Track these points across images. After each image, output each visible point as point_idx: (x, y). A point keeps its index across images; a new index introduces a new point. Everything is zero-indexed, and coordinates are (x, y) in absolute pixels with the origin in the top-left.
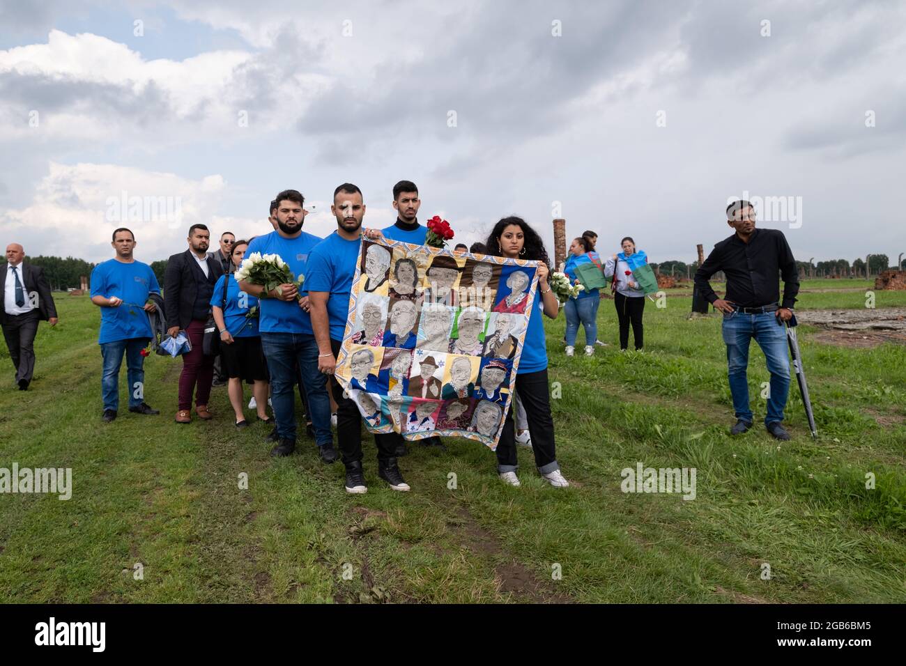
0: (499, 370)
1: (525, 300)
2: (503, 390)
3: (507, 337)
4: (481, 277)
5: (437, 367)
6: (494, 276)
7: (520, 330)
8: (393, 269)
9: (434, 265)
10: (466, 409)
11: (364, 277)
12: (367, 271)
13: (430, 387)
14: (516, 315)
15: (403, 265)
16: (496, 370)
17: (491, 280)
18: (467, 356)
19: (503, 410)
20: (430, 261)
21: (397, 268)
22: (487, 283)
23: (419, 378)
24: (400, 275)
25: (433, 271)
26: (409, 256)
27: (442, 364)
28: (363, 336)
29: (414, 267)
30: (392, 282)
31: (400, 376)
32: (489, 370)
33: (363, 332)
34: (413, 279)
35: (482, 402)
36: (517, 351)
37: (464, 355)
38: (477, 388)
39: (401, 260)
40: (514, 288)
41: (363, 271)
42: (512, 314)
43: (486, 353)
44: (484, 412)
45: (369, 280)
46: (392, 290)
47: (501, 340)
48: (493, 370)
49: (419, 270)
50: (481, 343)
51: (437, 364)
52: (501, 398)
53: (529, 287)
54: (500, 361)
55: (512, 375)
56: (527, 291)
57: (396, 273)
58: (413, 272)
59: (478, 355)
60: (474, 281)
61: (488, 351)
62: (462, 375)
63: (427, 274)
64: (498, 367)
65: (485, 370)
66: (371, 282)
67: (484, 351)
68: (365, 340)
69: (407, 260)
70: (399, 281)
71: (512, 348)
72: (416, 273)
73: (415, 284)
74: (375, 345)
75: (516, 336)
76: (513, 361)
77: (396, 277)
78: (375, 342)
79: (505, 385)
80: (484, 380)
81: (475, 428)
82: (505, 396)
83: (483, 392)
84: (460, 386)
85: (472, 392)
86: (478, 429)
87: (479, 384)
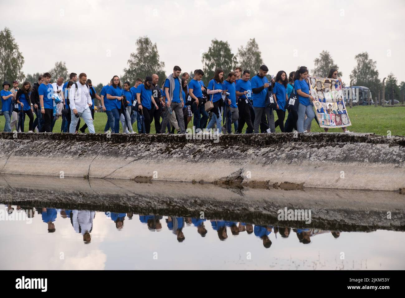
2: (344, 110)
8: (316, 84)
9: (325, 82)
10: (340, 118)
13: (331, 111)
15: (318, 83)
18: (334, 103)
19: (346, 114)
20: (324, 81)
21: (317, 84)
23: (329, 109)
24: (318, 85)
26: (319, 80)
30: (316, 87)
31: (325, 109)
33: (315, 98)
35: (342, 115)
36: (343, 99)
38: (339, 111)
39: (318, 82)
41: (311, 84)
44: (343, 118)
46: (316, 89)
47: (339, 97)
48: (340, 105)
49: (322, 84)
51: (331, 106)
54: (341, 102)
55: (344, 105)
57: (317, 85)
61: (337, 101)
63: (324, 85)
65: (338, 105)
66: (313, 86)
68: (316, 100)
69: (319, 81)
71: (341, 98)
72: (321, 85)
73: (321, 88)
75: (341, 96)
76: (343, 102)
77: (317, 86)
79: (344, 108)
80: (339, 108)
81: (343, 123)
82: (345, 111)
83: (340, 111)
84: (336, 110)
85: (338, 112)
86: (345, 123)
87: (338, 109)
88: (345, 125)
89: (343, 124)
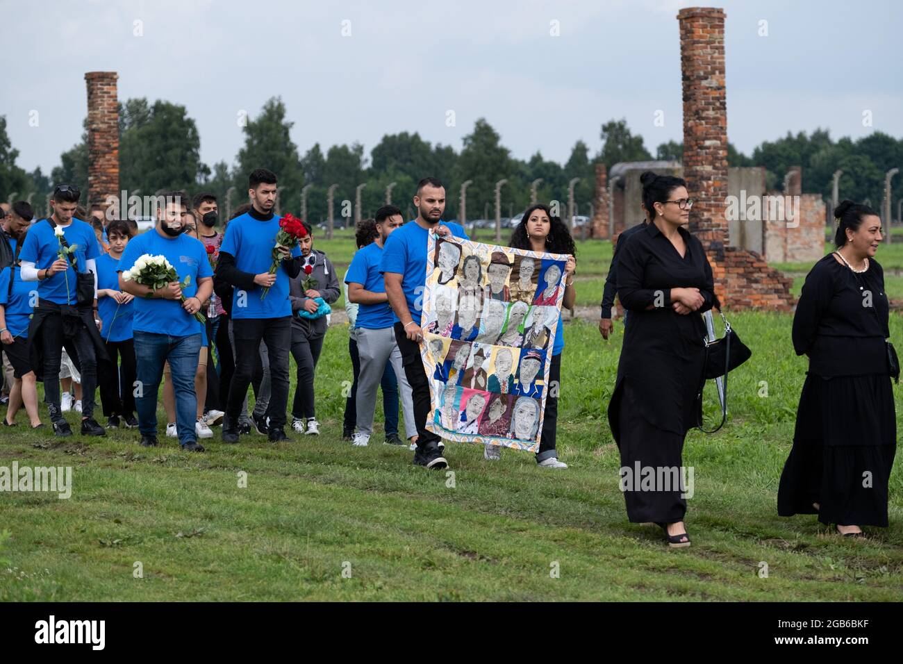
0: (536, 360)
1: (557, 293)
2: (538, 382)
3: (541, 329)
4: (526, 272)
5: (484, 359)
6: (535, 270)
7: (553, 322)
8: (461, 266)
9: (493, 262)
10: (505, 410)
11: (438, 271)
12: (440, 265)
13: (478, 378)
14: (549, 307)
15: (470, 261)
16: (533, 361)
17: (533, 275)
18: (508, 347)
19: (540, 403)
20: (491, 258)
21: (465, 264)
22: (530, 278)
23: (473, 369)
24: (467, 271)
25: (492, 268)
26: (475, 253)
27: (488, 355)
28: (437, 326)
29: (479, 264)
30: (460, 277)
31: (459, 367)
32: (527, 360)
33: (437, 322)
34: (478, 275)
35: (520, 400)
36: (550, 342)
37: (506, 347)
38: (516, 381)
39: (469, 257)
40: (549, 282)
41: (436, 265)
42: (546, 307)
43: (524, 345)
44: (521, 412)
45: (442, 273)
46: (460, 284)
47: (537, 332)
48: (530, 360)
49: (482, 266)
50: (520, 335)
51: (485, 355)
52: (537, 391)
53: (560, 280)
54: (538, 351)
55: (546, 367)
56: (558, 285)
57: (463, 269)
58: (478, 269)
59: (518, 347)
60: (521, 276)
61: (526, 343)
62: (505, 366)
63: (488, 270)
64: (534, 358)
65: (523, 361)
66: (443, 276)
67: (523, 342)
68: (438, 330)
69: (474, 257)
70: (465, 277)
71: (546, 338)
72: (480, 269)
73: (478, 280)
74: (445, 335)
75: (549, 327)
76: (546, 352)
77: (464, 273)
78: (445, 332)
79: (540, 376)
80: (522, 371)
81: (514, 434)
82: (540, 388)
83: (520, 386)
84: (503, 378)
85: (512, 386)
86: (517, 435)
87: (518, 376)
88: (516, 442)
89: (509, 435)
